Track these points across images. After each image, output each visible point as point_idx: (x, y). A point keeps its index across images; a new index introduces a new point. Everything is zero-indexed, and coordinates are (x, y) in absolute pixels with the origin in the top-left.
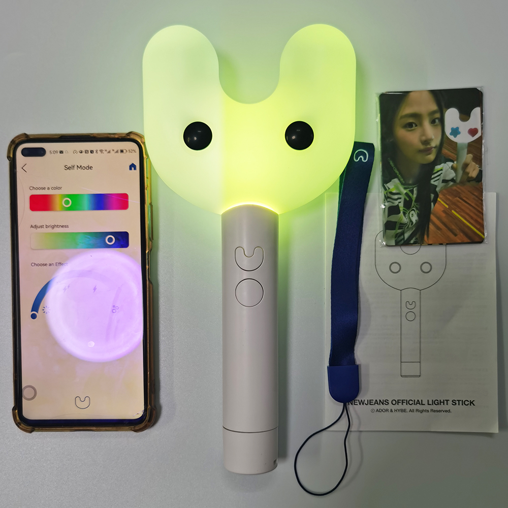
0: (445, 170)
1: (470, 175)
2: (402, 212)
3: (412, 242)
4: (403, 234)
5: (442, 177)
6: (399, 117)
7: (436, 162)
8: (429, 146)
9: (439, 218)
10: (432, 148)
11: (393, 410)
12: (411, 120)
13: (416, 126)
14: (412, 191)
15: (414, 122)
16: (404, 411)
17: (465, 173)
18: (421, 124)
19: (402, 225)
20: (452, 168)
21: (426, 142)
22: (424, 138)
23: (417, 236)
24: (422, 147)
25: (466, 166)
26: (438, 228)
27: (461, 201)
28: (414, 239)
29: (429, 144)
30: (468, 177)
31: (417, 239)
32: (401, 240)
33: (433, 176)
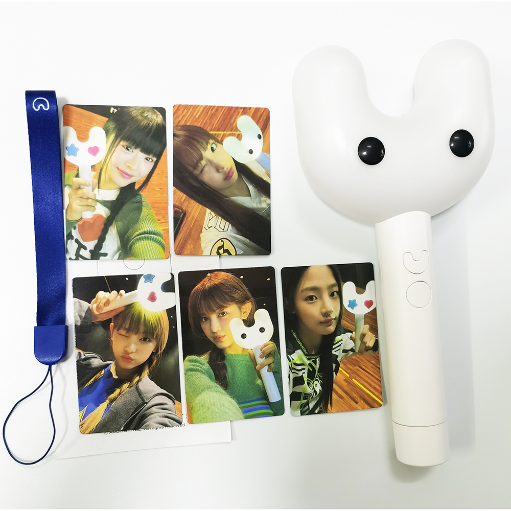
0: (345, 341)
2: (306, 383)
3: (316, 411)
4: (307, 404)
5: (342, 348)
6: (300, 290)
7: (337, 332)
8: (329, 318)
9: (340, 387)
10: (332, 319)
12: (311, 294)
13: (317, 299)
14: (315, 362)
15: (314, 295)
17: (363, 343)
18: (321, 297)
19: (307, 396)
20: (351, 338)
21: (326, 314)
22: (324, 310)
23: (321, 406)
24: (323, 319)
25: (363, 336)
26: (341, 397)
27: (360, 369)
28: (318, 408)
29: (329, 315)
30: (366, 347)
31: (321, 408)
32: (306, 410)
33: (333, 347)
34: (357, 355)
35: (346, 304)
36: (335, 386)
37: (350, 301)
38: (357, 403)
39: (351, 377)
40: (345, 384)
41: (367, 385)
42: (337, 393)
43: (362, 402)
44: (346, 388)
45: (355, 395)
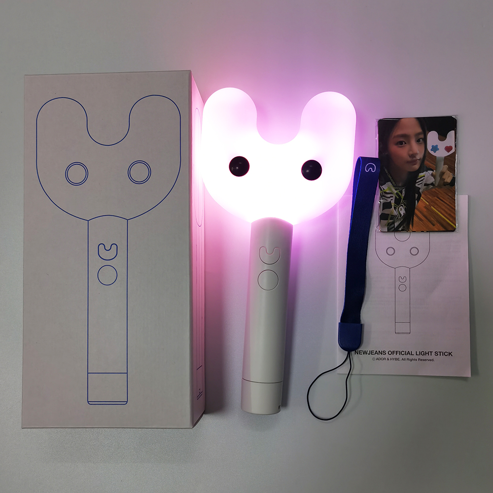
0: (427, 176)
1: (445, 181)
2: (393, 207)
3: (400, 229)
4: (393, 223)
5: (424, 182)
6: (393, 137)
7: (421, 170)
8: (414, 159)
9: (421, 212)
10: (417, 160)
11: (389, 359)
12: (402, 140)
13: (405, 143)
14: (401, 192)
15: (403, 141)
16: (397, 359)
17: (442, 179)
18: (409, 143)
19: (393, 217)
20: (432, 175)
21: (413, 156)
22: (411, 153)
23: (404, 225)
24: (409, 159)
25: (442, 173)
26: (420, 219)
27: (438, 199)
28: (402, 227)
29: (415, 157)
30: (444, 182)
31: (404, 227)
32: (392, 228)
33: (417, 181)
34: (437, 188)
35: (429, 148)
36: (416, 211)
37: (433, 146)
38: (434, 225)
39: (430, 205)
40: (425, 210)
41: (443, 212)
42: (418, 217)
43: (439, 225)
44: (425, 213)
45: (432, 219)
